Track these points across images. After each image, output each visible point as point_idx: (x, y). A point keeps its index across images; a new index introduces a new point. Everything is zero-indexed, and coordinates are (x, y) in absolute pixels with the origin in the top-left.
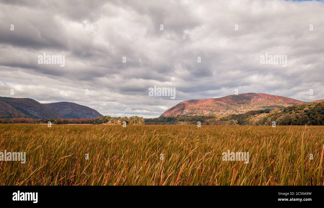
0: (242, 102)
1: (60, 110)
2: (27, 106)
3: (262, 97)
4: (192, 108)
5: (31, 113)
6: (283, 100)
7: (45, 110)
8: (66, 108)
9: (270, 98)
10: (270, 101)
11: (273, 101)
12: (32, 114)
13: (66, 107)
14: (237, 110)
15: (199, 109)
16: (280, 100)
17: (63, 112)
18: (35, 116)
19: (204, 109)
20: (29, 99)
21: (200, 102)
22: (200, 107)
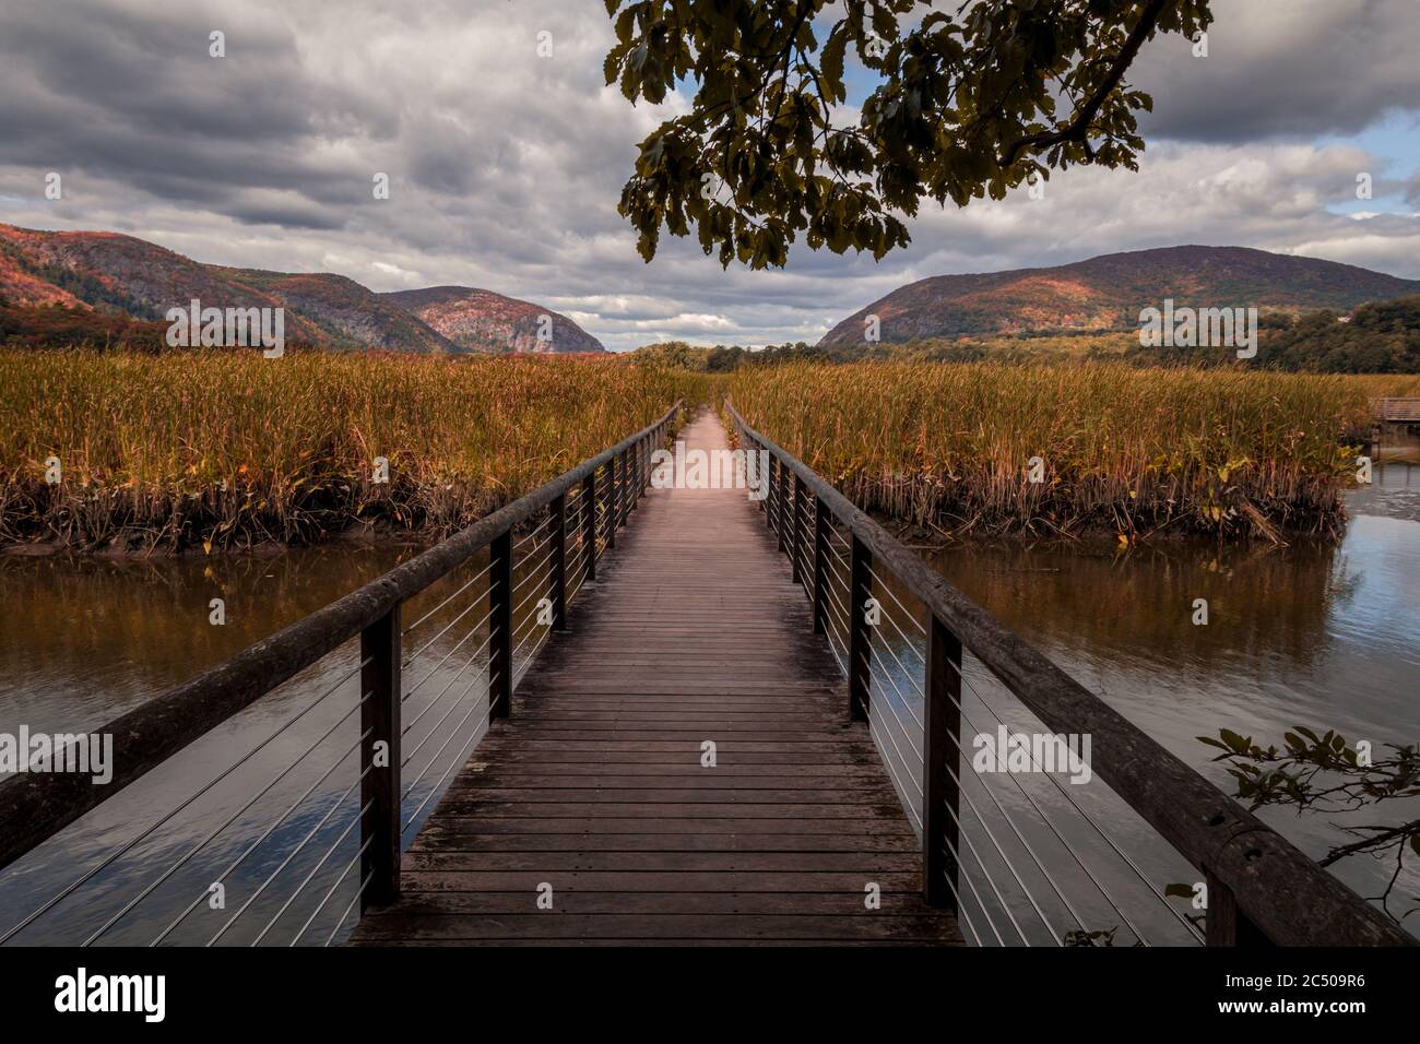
0: (1153, 283)
1: (439, 317)
2: (329, 304)
3: (1235, 262)
4: (950, 308)
5: (344, 329)
6: (1321, 276)
7: (392, 320)
8: (460, 308)
9: (1267, 266)
10: (1266, 280)
11: (1280, 280)
12: (352, 331)
13: (458, 307)
14: (1131, 317)
15: (978, 313)
16: (1307, 275)
17: (448, 324)
18: (361, 342)
19: (1001, 315)
20: (334, 275)
21: (981, 285)
22: (981, 307)
